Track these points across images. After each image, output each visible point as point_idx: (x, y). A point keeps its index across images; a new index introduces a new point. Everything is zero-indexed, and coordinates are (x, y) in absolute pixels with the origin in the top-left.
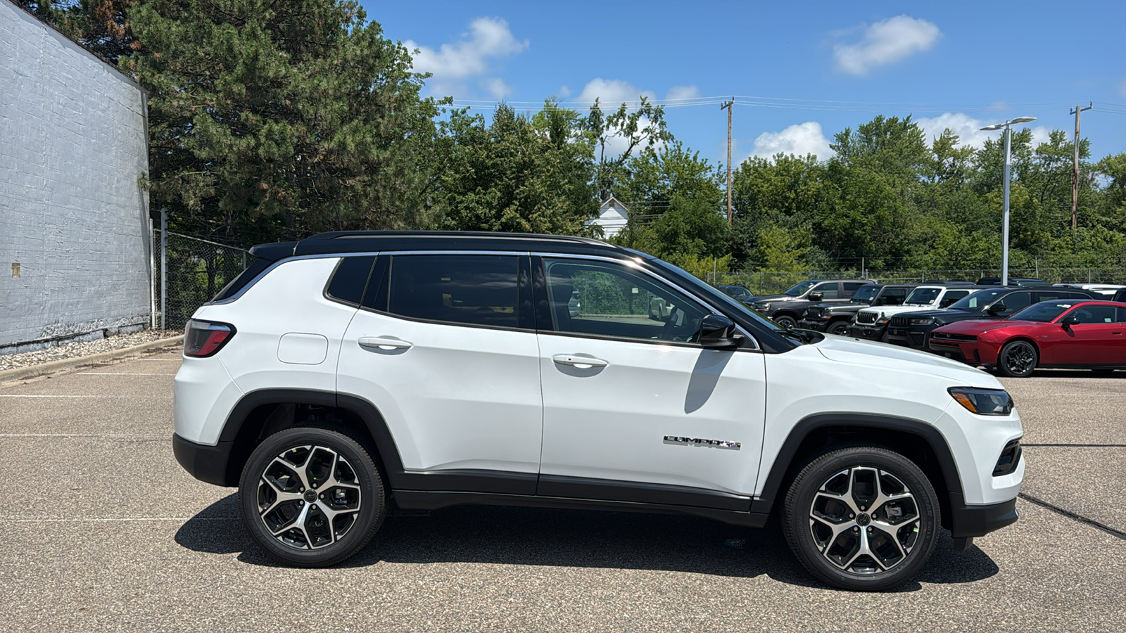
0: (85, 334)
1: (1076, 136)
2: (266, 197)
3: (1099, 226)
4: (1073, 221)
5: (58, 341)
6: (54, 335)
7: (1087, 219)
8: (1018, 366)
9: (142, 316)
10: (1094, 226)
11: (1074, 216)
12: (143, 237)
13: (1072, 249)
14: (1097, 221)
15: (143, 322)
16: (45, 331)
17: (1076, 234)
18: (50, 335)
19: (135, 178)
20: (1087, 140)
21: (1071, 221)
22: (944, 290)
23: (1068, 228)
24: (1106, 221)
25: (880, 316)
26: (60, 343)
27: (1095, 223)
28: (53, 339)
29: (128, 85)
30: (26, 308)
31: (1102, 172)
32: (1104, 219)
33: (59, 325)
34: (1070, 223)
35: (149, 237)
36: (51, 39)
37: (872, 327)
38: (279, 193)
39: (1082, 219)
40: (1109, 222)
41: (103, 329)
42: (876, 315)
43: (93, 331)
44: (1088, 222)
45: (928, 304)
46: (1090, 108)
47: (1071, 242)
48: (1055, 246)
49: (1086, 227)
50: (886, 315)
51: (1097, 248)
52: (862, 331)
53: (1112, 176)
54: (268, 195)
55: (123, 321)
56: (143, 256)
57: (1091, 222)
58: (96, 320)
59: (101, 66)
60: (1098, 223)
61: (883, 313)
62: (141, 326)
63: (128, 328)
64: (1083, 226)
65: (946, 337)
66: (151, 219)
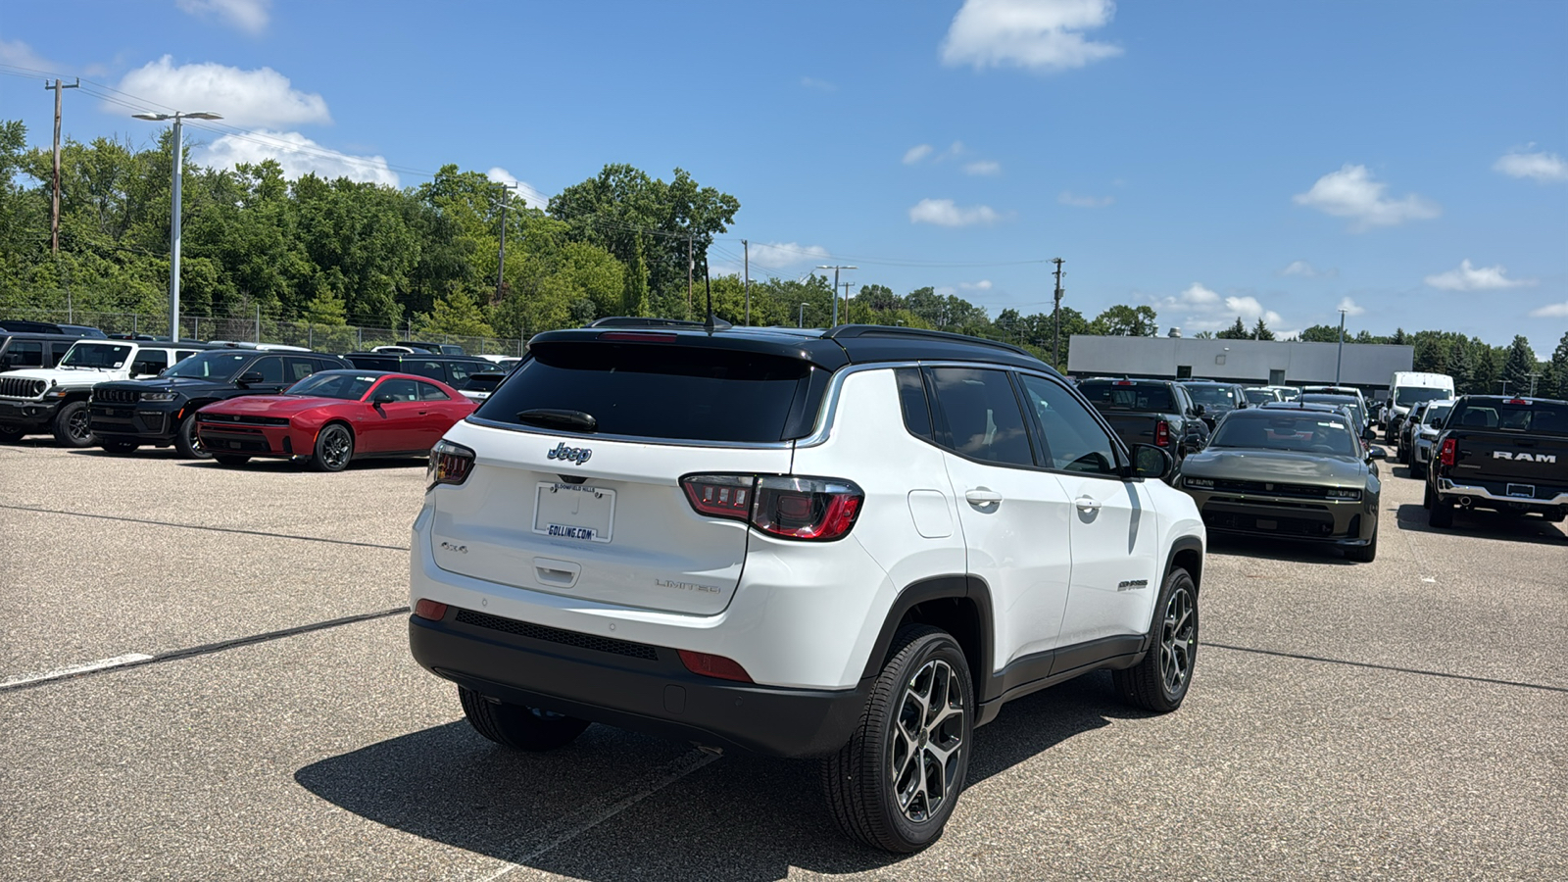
1: (56, 121)
3: (89, 252)
4: (54, 241)
7: (72, 241)
8: (334, 458)
10: (81, 251)
11: (55, 234)
13: (57, 281)
14: (85, 244)
17: (60, 260)
20: (22, 124)
21: (51, 240)
22: (135, 348)
23: (48, 252)
24: (96, 246)
25: (49, 386)
27: (83, 248)
31: (26, 171)
32: (93, 243)
34: (50, 244)
37: (36, 402)
39: (65, 240)
40: (99, 248)
42: (41, 384)
44: (73, 245)
45: (113, 368)
46: (77, 86)
47: (55, 272)
48: (36, 275)
49: (71, 251)
50: (58, 384)
51: (89, 282)
52: (20, 408)
53: (42, 179)
57: (77, 245)
60: (88, 248)
61: (54, 381)
64: (67, 250)
65: (233, 420)
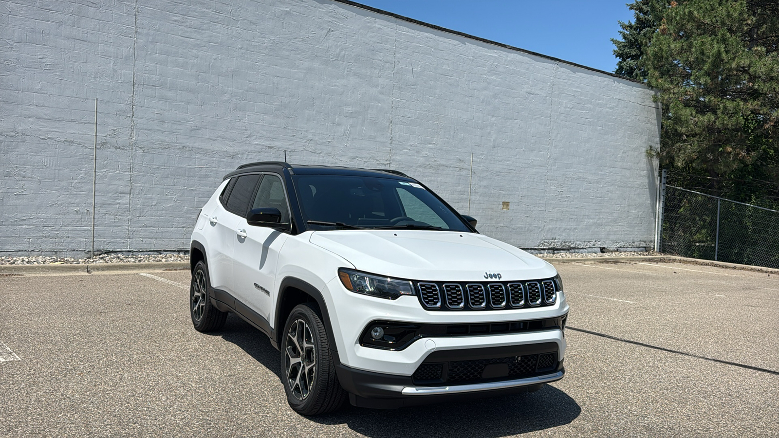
0: (581, 249)
2: (730, 158)
5: (554, 250)
6: (550, 246)
9: (645, 242)
12: (649, 189)
15: (645, 246)
16: (543, 244)
18: (547, 246)
19: (644, 150)
26: (555, 252)
28: (549, 249)
29: (640, 89)
30: (526, 229)
33: (556, 241)
35: (657, 189)
36: (562, 69)
38: (740, 153)
41: (600, 247)
43: (590, 248)
54: (731, 156)
55: (622, 244)
56: (649, 202)
58: (594, 241)
59: (611, 80)
62: (644, 249)
63: (628, 249)
66: (659, 177)
